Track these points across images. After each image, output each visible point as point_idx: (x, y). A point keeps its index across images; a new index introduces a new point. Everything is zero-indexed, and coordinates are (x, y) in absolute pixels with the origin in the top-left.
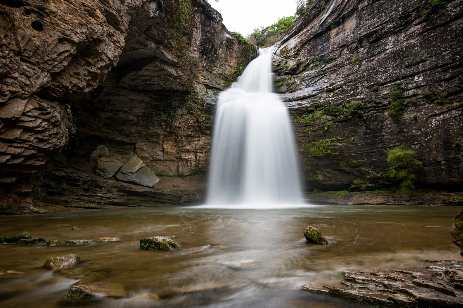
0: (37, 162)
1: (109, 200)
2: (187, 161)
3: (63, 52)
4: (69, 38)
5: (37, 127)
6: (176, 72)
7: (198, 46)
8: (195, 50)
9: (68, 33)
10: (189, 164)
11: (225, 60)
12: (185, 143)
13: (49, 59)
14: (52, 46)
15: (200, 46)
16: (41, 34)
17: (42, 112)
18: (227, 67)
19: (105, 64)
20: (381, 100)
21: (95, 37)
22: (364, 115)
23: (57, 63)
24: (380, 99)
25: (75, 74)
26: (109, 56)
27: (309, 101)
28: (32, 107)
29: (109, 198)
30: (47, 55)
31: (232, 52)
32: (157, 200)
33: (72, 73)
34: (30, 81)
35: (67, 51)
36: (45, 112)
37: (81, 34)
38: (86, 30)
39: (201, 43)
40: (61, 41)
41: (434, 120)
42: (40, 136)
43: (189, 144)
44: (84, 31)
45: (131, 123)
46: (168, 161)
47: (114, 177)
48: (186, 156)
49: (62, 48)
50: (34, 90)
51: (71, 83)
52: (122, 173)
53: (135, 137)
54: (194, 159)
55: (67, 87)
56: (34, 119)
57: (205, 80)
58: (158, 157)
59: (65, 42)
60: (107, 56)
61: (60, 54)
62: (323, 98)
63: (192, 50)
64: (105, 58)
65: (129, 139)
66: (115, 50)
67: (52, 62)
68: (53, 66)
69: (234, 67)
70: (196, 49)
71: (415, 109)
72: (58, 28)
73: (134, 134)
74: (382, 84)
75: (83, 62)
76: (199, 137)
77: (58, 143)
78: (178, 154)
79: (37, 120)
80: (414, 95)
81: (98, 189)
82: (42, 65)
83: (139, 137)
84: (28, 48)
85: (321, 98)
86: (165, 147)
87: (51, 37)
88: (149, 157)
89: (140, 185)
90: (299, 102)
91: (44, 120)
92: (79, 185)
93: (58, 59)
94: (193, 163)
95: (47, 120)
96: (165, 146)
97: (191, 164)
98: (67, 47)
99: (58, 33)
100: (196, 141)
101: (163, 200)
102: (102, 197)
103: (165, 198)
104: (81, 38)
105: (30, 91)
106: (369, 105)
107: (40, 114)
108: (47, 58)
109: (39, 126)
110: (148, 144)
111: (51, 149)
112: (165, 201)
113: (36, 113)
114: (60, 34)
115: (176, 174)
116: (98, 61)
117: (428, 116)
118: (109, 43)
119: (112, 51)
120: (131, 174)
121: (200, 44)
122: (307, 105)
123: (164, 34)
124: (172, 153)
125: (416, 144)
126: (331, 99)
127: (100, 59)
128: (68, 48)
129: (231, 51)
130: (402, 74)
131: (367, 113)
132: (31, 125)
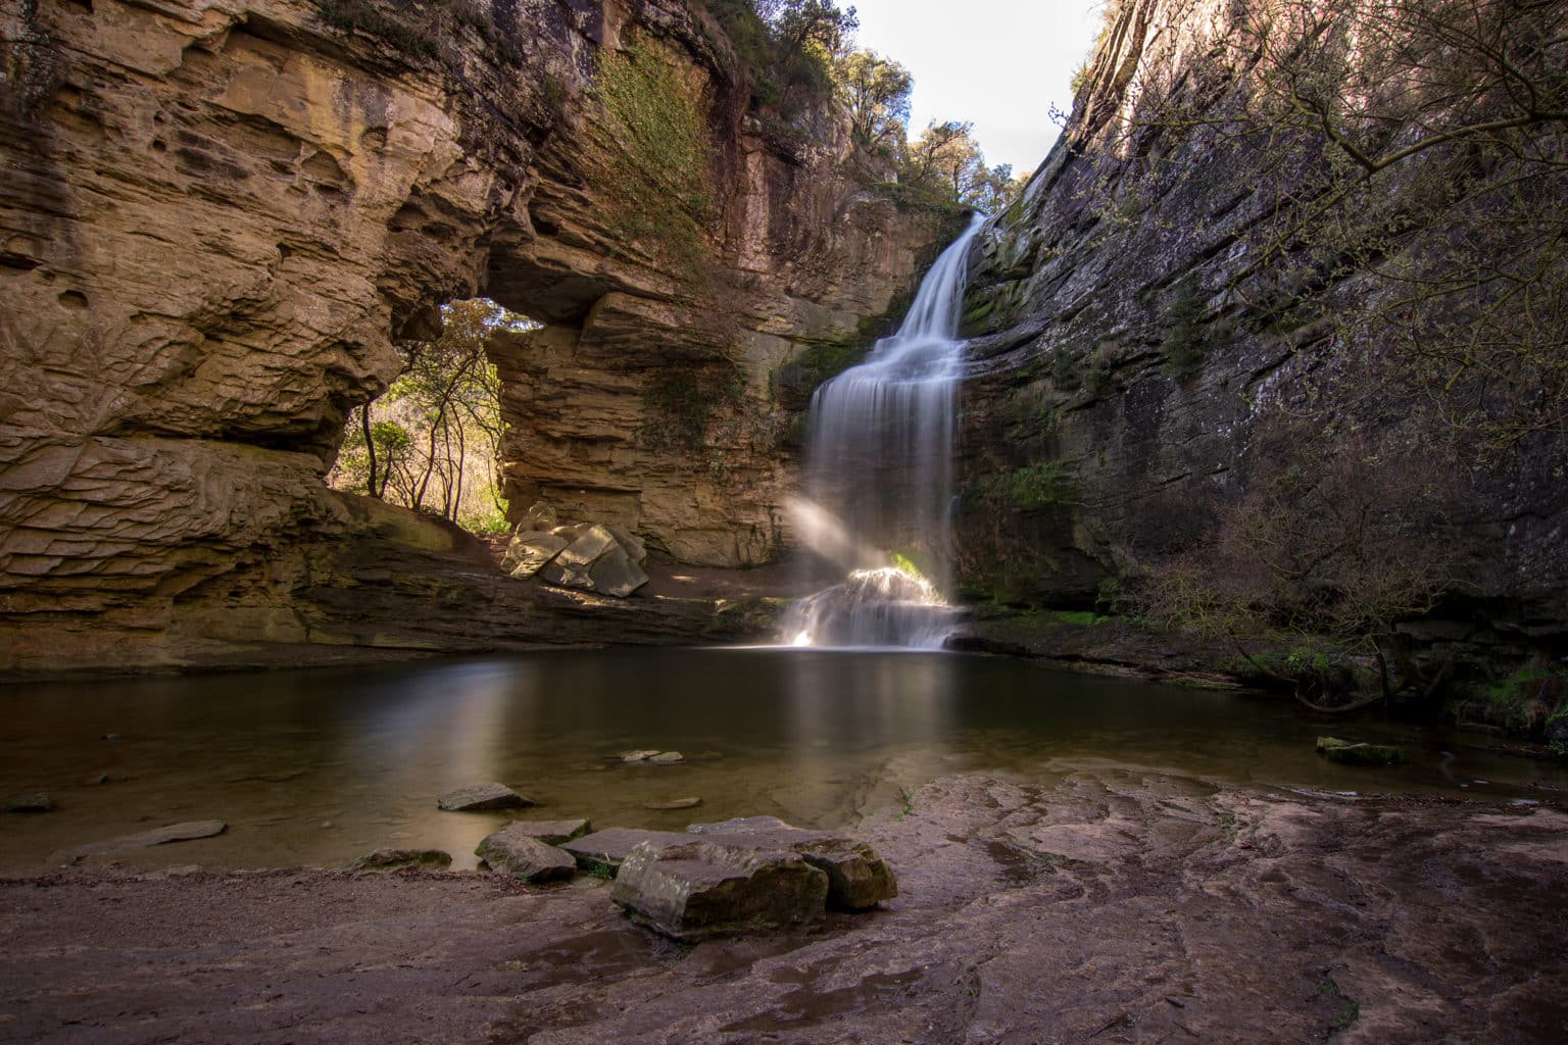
0: (146, 566)
2: (753, 529)
3: (150, 342)
4: (153, 310)
5: (116, 500)
6: (676, 317)
7: (763, 240)
8: (757, 253)
9: (148, 301)
10: (759, 537)
11: (862, 261)
12: (741, 486)
13: (116, 360)
14: (116, 334)
15: (772, 238)
16: (83, 314)
17: (123, 468)
18: (870, 279)
20: (1159, 333)
21: (234, 297)
22: (1125, 383)
23: (140, 366)
24: (1158, 329)
25: (226, 377)
26: (316, 327)
27: (1020, 353)
28: (96, 461)
30: (109, 355)
31: (880, 239)
32: (634, 627)
33: (215, 378)
34: (78, 411)
35: (159, 338)
36: (131, 468)
37: (186, 298)
38: (200, 287)
39: (770, 232)
40: (137, 319)
41: (1261, 389)
42: (135, 516)
43: (751, 488)
44: (193, 290)
45: (622, 445)
46: (713, 529)
47: (537, 577)
48: (747, 519)
49: (143, 334)
50: (92, 426)
51: (219, 397)
52: (558, 566)
53: (637, 476)
54: (769, 524)
55: (209, 410)
56: (106, 484)
57: (788, 323)
58: (687, 523)
59: (150, 320)
60: (311, 329)
61: (142, 347)
62: (1052, 341)
63: (750, 252)
64: (305, 332)
65: (625, 482)
66: (332, 311)
67: (127, 365)
68: (131, 373)
69: (895, 277)
70: (759, 249)
71: (1224, 354)
72: (123, 295)
73: (633, 469)
74: (1164, 284)
75: (237, 349)
76: (769, 469)
77: (195, 527)
78: (730, 514)
79: (116, 484)
80: (1228, 309)
82: (103, 377)
83: (644, 476)
84: (51, 347)
85: (1048, 341)
86: (699, 499)
87: (111, 316)
88: (670, 521)
89: (595, 592)
90: (1002, 358)
91: (137, 484)
93: (140, 357)
94: (768, 535)
95: (147, 483)
96: (699, 495)
97: (763, 535)
98: (159, 329)
99: (124, 305)
100: (765, 479)
101: (652, 629)
103: (659, 622)
104: (188, 305)
105: (82, 430)
106: (1137, 352)
108: (109, 361)
110: (666, 491)
111: (171, 540)
112: (661, 630)
113: (111, 472)
114: (131, 307)
115: (735, 562)
116: (287, 341)
117: (1248, 376)
118: (311, 300)
119: (321, 314)
120: (577, 568)
122: (1015, 365)
124: (715, 511)
125: (1220, 471)
126: (1064, 341)
127: (290, 337)
128: (161, 332)
129: (877, 234)
130: (1202, 244)
131: (1133, 375)
132: (100, 496)
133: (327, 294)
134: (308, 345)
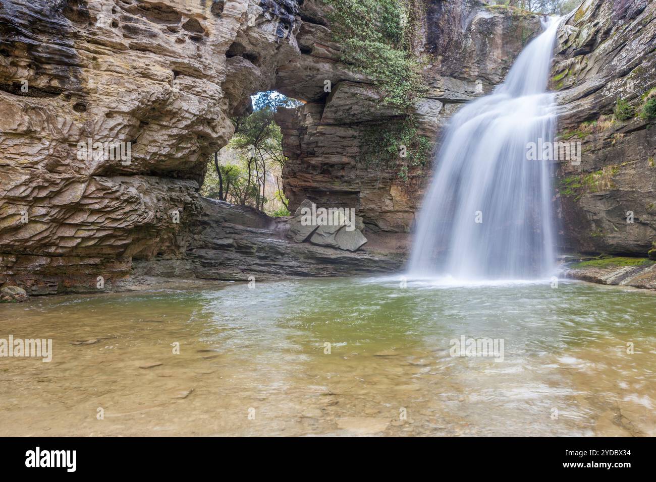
0: (119, 241)
1: (292, 269)
3: (115, 126)
4: (116, 110)
5: (104, 208)
7: (425, 45)
8: (421, 52)
9: (114, 105)
11: (482, 53)
13: (100, 137)
14: (100, 124)
15: (428, 44)
16: (84, 114)
17: (105, 192)
19: (190, 122)
21: (153, 99)
25: (151, 142)
26: (192, 112)
27: (590, 99)
28: (94, 189)
29: (291, 267)
30: (97, 134)
31: (493, 38)
32: (361, 268)
33: (146, 142)
34: (85, 164)
35: (119, 124)
36: (110, 191)
37: (131, 102)
38: (137, 95)
39: (428, 39)
40: (109, 115)
42: (113, 216)
44: (133, 97)
45: (350, 166)
46: (401, 212)
47: (307, 240)
49: (112, 123)
50: (91, 171)
51: (148, 152)
52: (318, 234)
53: (358, 183)
55: (143, 159)
56: (99, 200)
57: (441, 91)
58: (386, 208)
59: (115, 115)
60: (190, 113)
61: (112, 129)
62: (612, 90)
63: (417, 54)
64: (187, 115)
65: (351, 187)
66: (200, 102)
67: (105, 139)
68: (106, 142)
70: (423, 50)
72: (102, 103)
73: (355, 180)
75: (156, 127)
77: (140, 220)
78: (411, 203)
79: (103, 200)
81: (280, 257)
83: (362, 183)
84: (71, 132)
85: (609, 90)
86: (393, 195)
87: (97, 114)
88: (377, 208)
89: (339, 248)
90: (577, 103)
91: (113, 199)
92: (252, 252)
93: (111, 134)
95: (117, 199)
96: (393, 193)
98: (119, 119)
99: (103, 108)
101: (370, 269)
102: (282, 266)
104: (132, 106)
105: (87, 173)
107: (104, 194)
109: (106, 207)
110: (374, 191)
111: (130, 227)
112: (375, 269)
113: (100, 194)
114: (106, 109)
116: (179, 120)
118: (189, 97)
119: (195, 105)
120: (328, 235)
121: (427, 41)
122: (586, 106)
123: (338, 49)
124: (402, 201)
127: (180, 118)
128: (120, 121)
129: (491, 36)
132: (97, 206)
133: (197, 94)
134: (189, 122)
